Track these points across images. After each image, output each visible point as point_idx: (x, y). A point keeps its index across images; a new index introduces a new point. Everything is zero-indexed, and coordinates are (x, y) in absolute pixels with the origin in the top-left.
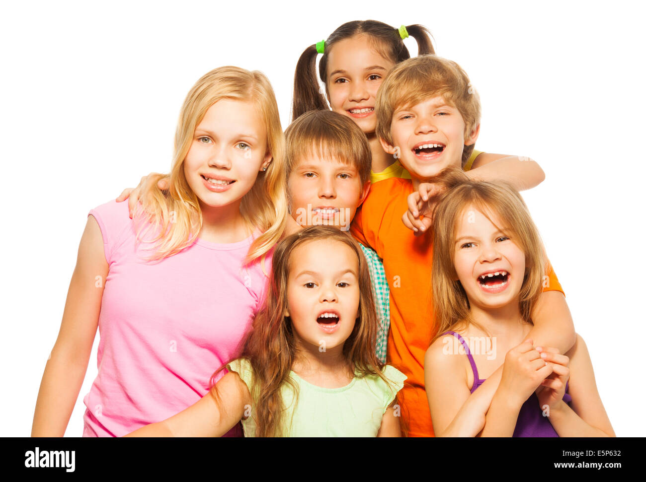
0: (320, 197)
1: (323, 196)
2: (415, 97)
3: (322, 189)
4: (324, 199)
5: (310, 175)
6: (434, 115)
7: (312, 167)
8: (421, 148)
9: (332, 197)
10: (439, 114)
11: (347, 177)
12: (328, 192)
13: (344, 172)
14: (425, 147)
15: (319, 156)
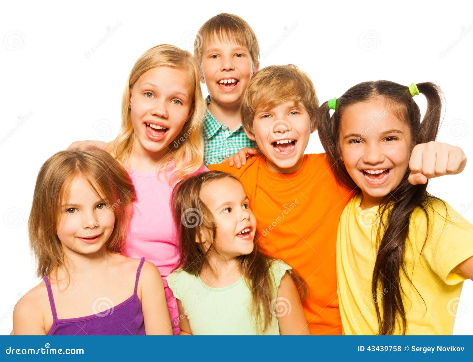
0: (222, 71)
1: (224, 70)
2: (274, 102)
3: (223, 65)
4: (224, 72)
5: (215, 57)
6: (288, 115)
7: (216, 50)
8: (278, 143)
9: (231, 69)
10: (291, 113)
11: (242, 56)
12: (227, 67)
13: (239, 52)
14: (282, 142)
15: (220, 40)
